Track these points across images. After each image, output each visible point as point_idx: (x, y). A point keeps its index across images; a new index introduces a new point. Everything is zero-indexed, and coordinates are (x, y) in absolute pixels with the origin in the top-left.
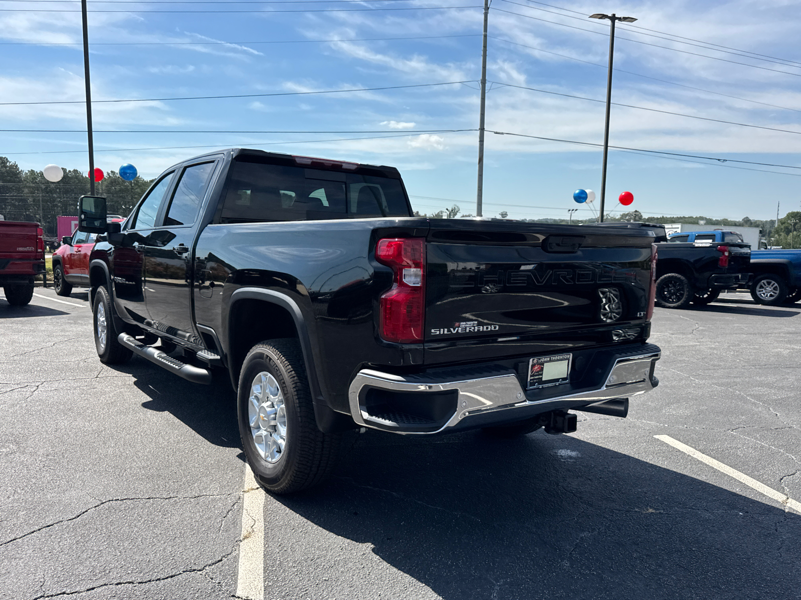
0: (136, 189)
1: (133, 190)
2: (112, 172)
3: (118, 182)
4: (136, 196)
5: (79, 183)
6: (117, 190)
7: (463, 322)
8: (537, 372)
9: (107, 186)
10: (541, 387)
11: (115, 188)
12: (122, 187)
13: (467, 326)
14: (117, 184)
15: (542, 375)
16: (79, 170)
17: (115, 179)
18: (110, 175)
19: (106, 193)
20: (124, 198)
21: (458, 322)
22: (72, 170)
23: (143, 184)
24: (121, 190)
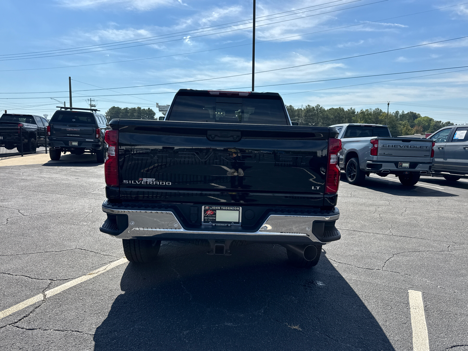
0: (320, 114)
1: (318, 115)
2: (308, 105)
3: (311, 111)
4: (320, 118)
5: (291, 112)
6: (310, 115)
7: (145, 178)
8: (210, 215)
9: (305, 113)
10: (214, 225)
11: (309, 114)
12: (313, 113)
13: (148, 180)
14: (310, 112)
15: (215, 217)
16: (292, 105)
17: (309, 109)
18: (307, 107)
19: (305, 117)
20: (313, 119)
21: (141, 178)
22: (289, 106)
23: (324, 111)
24: (312, 115)
